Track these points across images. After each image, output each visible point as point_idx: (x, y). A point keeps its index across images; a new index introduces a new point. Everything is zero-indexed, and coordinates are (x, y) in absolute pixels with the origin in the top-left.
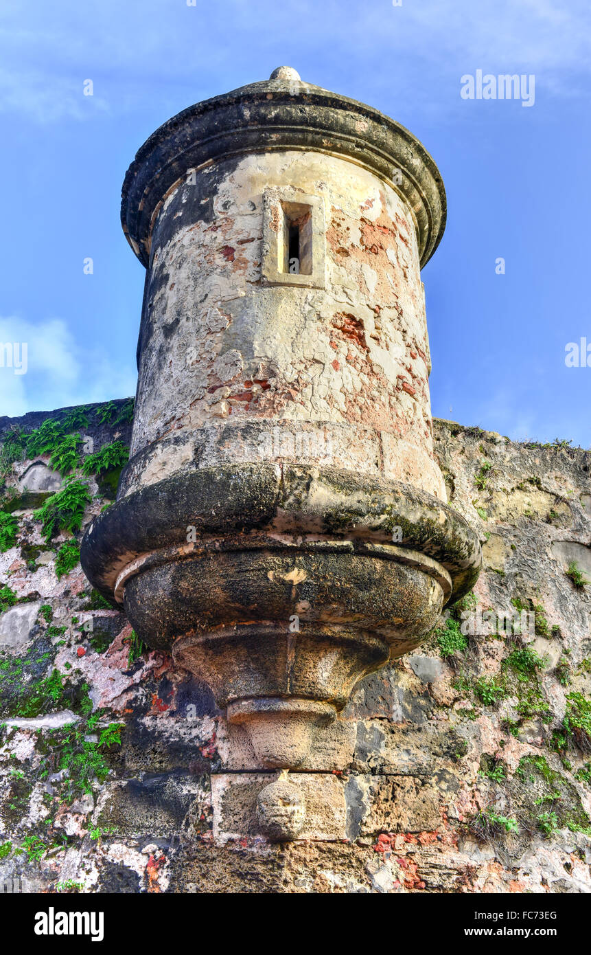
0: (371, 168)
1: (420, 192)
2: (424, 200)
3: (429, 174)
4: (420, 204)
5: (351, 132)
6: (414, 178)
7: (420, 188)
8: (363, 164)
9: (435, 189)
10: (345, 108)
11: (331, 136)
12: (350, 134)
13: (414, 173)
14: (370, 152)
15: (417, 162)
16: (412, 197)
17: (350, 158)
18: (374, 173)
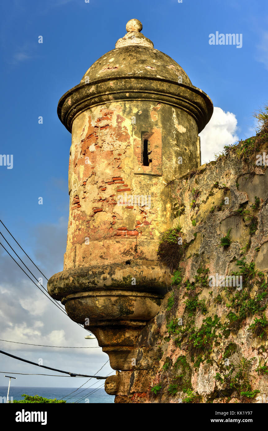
0: (83, 110)
1: (105, 95)
2: (110, 94)
3: (103, 83)
4: (111, 97)
5: (70, 107)
6: (96, 95)
7: (104, 94)
8: (81, 112)
9: (111, 84)
10: (65, 101)
11: (69, 113)
12: (70, 108)
13: (95, 94)
14: (78, 107)
15: (93, 89)
16: (105, 99)
17: (78, 114)
18: (86, 110)
